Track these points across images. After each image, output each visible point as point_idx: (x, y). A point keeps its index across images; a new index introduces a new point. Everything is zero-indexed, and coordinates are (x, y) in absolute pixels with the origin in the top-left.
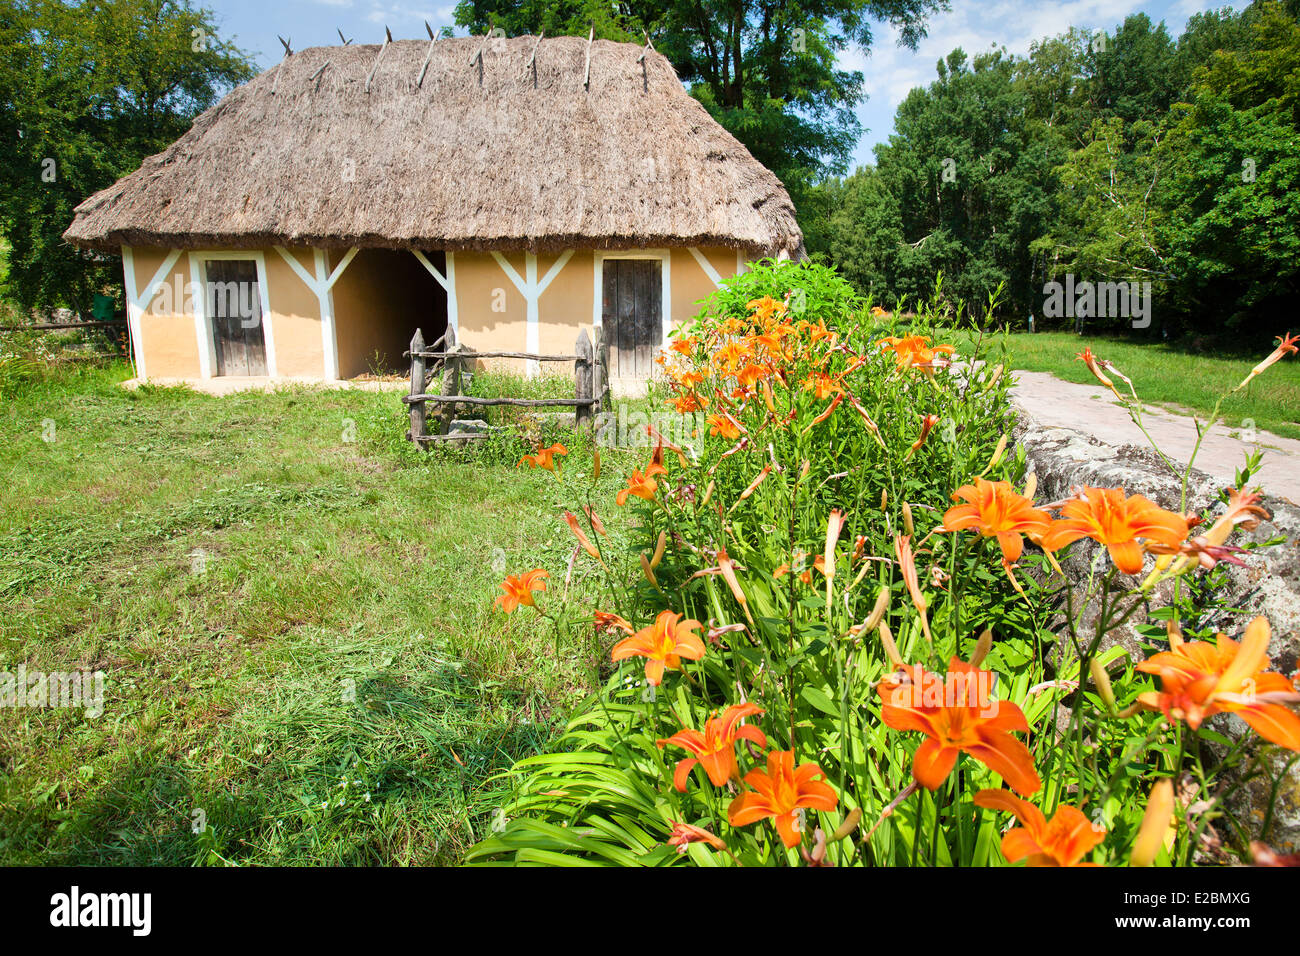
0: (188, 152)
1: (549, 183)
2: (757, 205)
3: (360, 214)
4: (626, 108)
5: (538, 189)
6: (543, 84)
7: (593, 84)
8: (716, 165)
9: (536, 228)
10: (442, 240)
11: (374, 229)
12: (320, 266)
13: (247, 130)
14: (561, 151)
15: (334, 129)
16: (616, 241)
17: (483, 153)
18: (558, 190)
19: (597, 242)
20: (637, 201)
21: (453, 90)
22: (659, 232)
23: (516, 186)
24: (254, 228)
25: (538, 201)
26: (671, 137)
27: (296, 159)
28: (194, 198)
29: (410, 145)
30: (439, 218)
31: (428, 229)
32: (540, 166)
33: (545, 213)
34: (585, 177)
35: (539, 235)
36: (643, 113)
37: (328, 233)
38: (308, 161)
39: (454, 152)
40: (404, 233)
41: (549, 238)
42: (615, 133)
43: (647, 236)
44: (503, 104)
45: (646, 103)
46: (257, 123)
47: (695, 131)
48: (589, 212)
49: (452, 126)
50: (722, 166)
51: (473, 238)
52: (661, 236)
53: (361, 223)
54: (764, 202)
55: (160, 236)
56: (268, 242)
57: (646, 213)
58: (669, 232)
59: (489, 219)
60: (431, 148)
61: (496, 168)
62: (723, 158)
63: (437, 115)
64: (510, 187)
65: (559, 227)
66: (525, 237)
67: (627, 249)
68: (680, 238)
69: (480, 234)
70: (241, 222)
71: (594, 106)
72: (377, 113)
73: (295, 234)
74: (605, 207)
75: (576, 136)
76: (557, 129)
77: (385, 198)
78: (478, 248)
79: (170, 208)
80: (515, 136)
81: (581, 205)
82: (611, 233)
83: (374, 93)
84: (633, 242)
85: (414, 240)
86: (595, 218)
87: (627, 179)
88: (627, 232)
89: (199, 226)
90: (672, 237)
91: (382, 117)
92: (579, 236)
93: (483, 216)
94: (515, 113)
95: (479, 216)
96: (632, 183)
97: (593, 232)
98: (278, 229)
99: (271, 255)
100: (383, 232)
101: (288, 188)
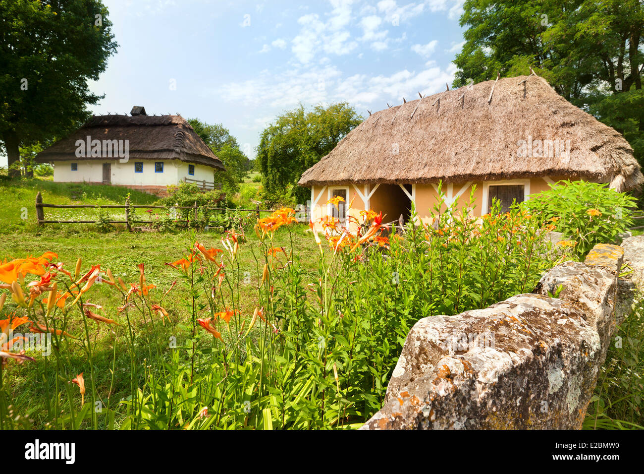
0: (333, 154)
1: (460, 151)
2: (594, 149)
3: (379, 171)
4: (510, 108)
5: (454, 154)
6: (466, 106)
7: (493, 100)
8: (566, 129)
9: (449, 172)
10: (407, 180)
11: (382, 176)
12: (366, 191)
13: (351, 144)
14: (470, 136)
15: (378, 140)
16: (491, 176)
17: (433, 141)
18: (464, 154)
19: (481, 177)
20: (508, 155)
21: (425, 117)
22: (518, 170)
23: (445, 153)
24: (344, 178)
25: (453, 159)
26: (536, 119)
27: (363, 152)
28: (331, 169)
29: (404, 142)
30: (408, 170)
31: (402, 175)
32: (458, 144)
33: (455, 165)
34: (480, 146)
35: (450, 175)
36: (521, 109)
37: (367, 178)
38: (367, 153)
39: (420, 142)
40: (393, 178)
41: (455, 176)
42: (501, 122)
43: (510, 172)
44: (446, 119)
45: (524, 104)
46: (354, 141)
47: (555, 113)
48: (478, 163)
49: (422, 132)
50: (571, 130)
51: (421, 178)
52: (519, 172)
53: (379, 174)
54: (602, 146)
55: (319, 182)
56: (349, 182)
57: (512, 161)
58: (525, 169)
59: (429, 169)
60: (412, 142)
61: (437, 147)
62: (572, 125)
63: (417, 129)
64: (442, 154)
65: (460, 171)
66: (444, 177)
67: (499, 180)
68: (532, 173)
69: (424, 176)
70: (342, 176)
71: (492, 111)
72: (394, 132)
73: (356, 180)
74: (488, 160)
75: (479, 127)
76: (470, 125)
77: (390, 164)
78: (423, 182)
79: (324, 173)
80: (449, 132)
81: (475, 160)
82: (489, 172)
83: (394, 124)
84: (502, 176)
85: (397, 180)
86: (481, 165)
87: (504, 145)
88: (498, 171)
89: (330, 179)
90: (527, 172)
91: (396, 133)
92: (470, 175)
93: (426, 169)
94: (450, 122)
95: (425, 169)
96: (506, 146)
97: (478, 172)
98: (351, 178)
99: (351, 187)
100: (385, 178)
101: (358, 163)
